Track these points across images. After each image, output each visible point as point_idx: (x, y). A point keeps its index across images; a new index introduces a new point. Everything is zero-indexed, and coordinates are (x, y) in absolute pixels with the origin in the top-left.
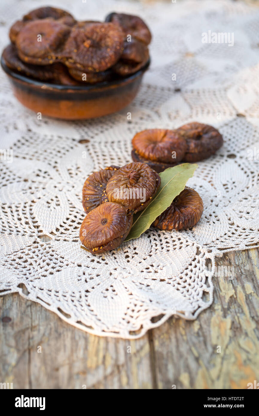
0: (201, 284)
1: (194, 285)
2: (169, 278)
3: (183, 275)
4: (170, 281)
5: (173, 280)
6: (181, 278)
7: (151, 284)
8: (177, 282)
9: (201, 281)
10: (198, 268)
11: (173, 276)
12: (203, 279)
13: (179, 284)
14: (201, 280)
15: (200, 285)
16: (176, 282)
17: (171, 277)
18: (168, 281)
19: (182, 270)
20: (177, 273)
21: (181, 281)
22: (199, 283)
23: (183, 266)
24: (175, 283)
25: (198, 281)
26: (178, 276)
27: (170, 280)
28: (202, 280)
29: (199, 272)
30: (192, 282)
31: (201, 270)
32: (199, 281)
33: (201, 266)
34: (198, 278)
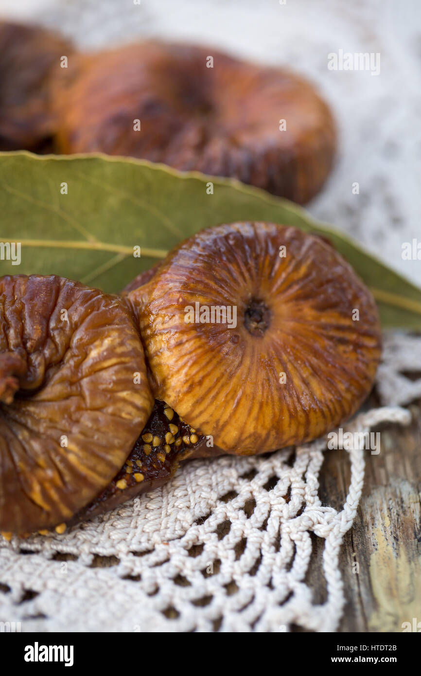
0: (286, 584)
1: (253, 588)
2: (135, 547)
3: (205, 533)
4: (141, 566)
5: (153, 558)
6: (195, 550)
7: (45, 585)
8: (173, 572)
9: (289, 566)
10: (281, 488)
11: (156, 538)
12: (299, 551)
13: (180, 580)
14: (288, 560)
15: (280, 591)
16: (170, 569)
17: (145, 546)
18: (129, 564)
19: (203, 505)
20: (176, 520)
21: (190, 567)
22: (279, 579)
23: (210, 486)
24: (163, 576)
25: (275, 568)
26: (180, 537)
27: (136, 559)
28: (293, 559)
29: (285, 514)
30: (243, 574)
31: (296, 501)
32: (281, 568)
33: (299, 479)
34: (277, 546)
